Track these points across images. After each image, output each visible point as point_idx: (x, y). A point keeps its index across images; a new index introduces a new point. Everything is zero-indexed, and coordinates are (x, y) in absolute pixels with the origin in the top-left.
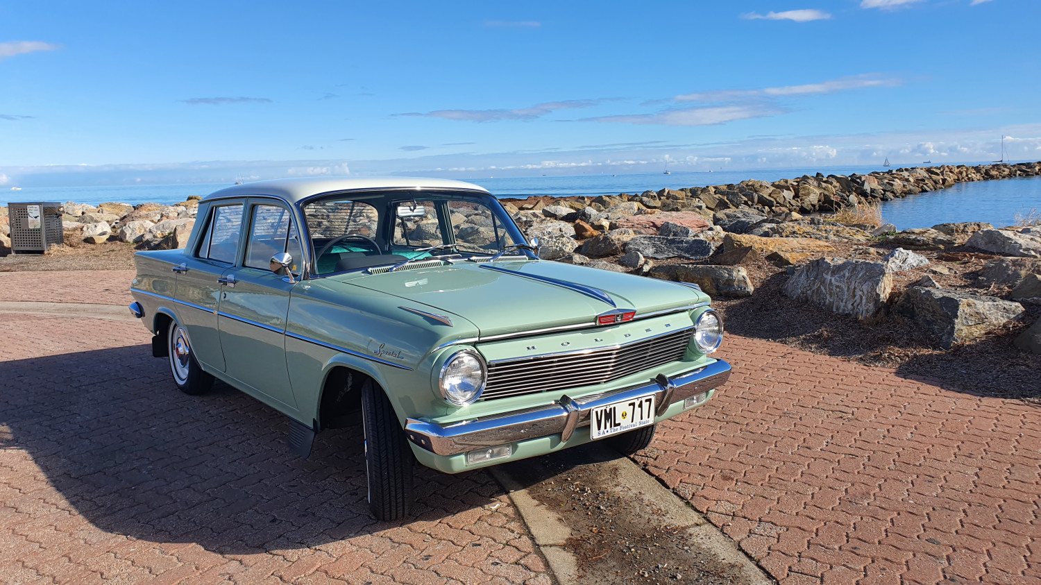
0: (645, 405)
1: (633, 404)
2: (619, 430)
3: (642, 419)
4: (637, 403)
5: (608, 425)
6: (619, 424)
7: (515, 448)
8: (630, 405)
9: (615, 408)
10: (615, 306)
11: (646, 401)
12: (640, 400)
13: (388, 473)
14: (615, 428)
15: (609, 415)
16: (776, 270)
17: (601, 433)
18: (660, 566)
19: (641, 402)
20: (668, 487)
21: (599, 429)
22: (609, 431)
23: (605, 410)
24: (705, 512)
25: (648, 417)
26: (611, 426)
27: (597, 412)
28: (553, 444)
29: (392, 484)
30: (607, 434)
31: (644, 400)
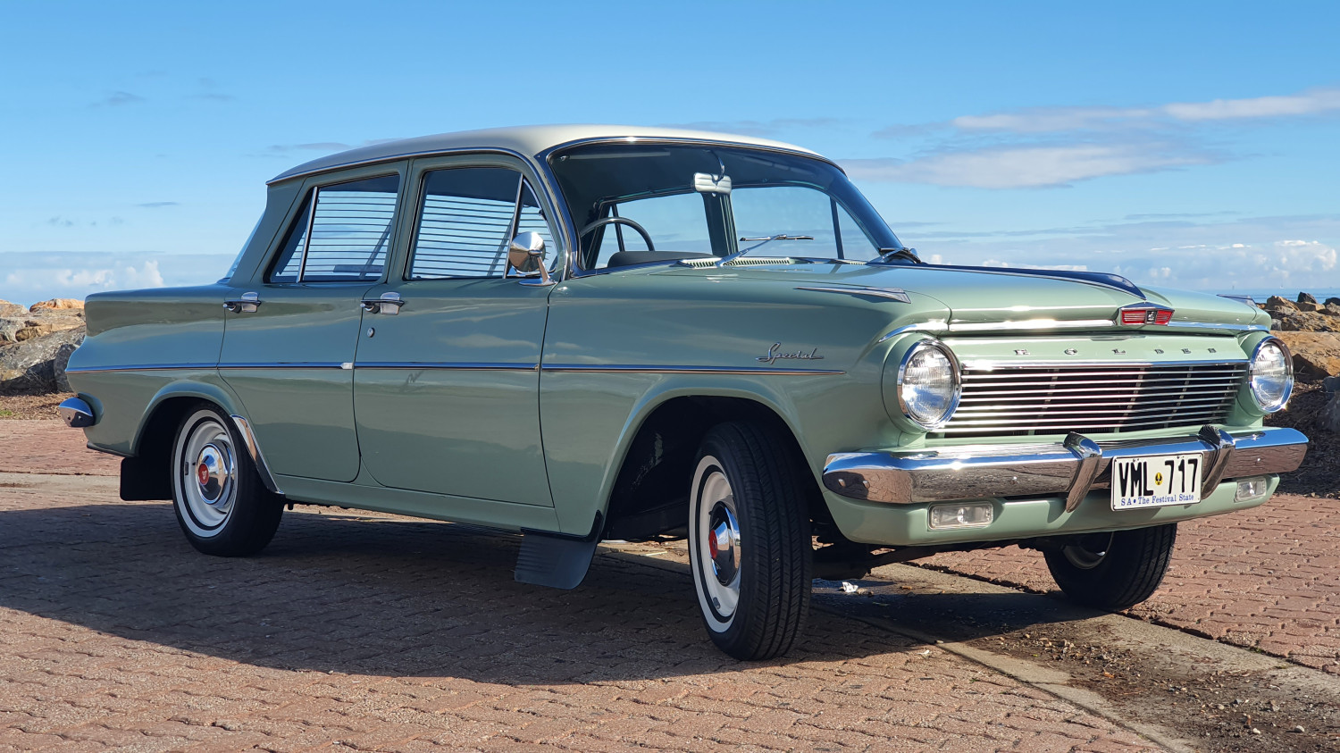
0: (1189, 468)
1: (1171, 463)
2: (1150, 502)
3: (1183, 491)
4: (1177, 464)
5: (1136, 490)
6: (1151, 493)
7: (998, 511)
8: (1167, 463)
9: (1145, 464)
10: (1143, 297)
11: (1190, 462)
12: (1181, 458)
13: (781, 559)
14: (1146, 497)
15: (1138, 474)
16: (1301, 387)
17: (1127, 502)
18: (1239, 701)
19: (1183, 462)
20: (1210, 638)
21: (1124, 494)
22: (1138, 501)
23: (1132, 465)
24: (1287, 656)
25: (1193, 491)
26: (1140, 494)
27: (1121, 465)
28: (1053, 515)
29: (787, 578)
30: (1134, 506)
31: (1186, 458)
